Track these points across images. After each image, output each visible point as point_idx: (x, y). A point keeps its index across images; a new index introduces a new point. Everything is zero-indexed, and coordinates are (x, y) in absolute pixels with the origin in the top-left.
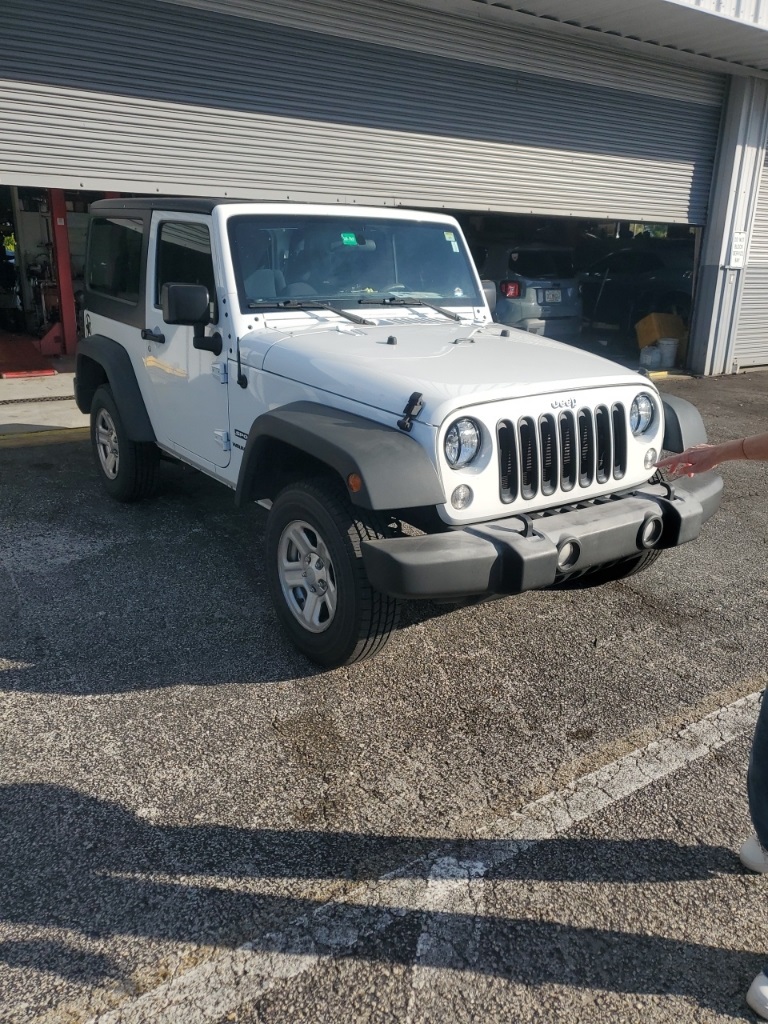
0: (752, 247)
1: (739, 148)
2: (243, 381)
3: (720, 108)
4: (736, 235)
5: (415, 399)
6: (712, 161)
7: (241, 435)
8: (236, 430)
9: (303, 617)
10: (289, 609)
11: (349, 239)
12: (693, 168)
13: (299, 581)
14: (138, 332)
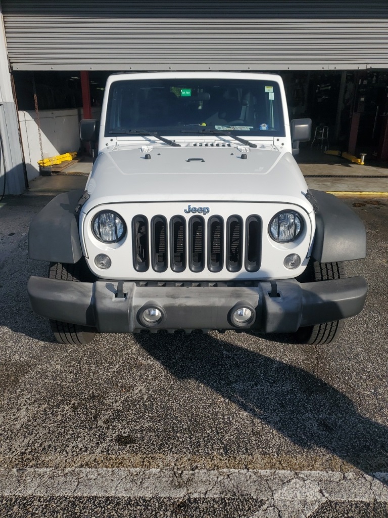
11: (186, 93)
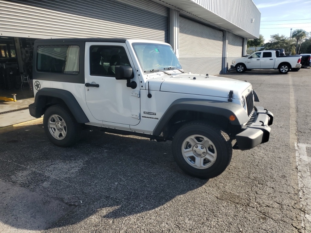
0: (180, 52)
1: (174, 27)
2: (150, 96)
3: (168, 17)
4: (176, 50)
5: (231, 93)
6: (168, 31)
7: (147, 113)
8: (144, 112)
9: (196, 166)
10: (188, 164)
12: (164, 32)
13: (192, 154)
14: (84, 85)
